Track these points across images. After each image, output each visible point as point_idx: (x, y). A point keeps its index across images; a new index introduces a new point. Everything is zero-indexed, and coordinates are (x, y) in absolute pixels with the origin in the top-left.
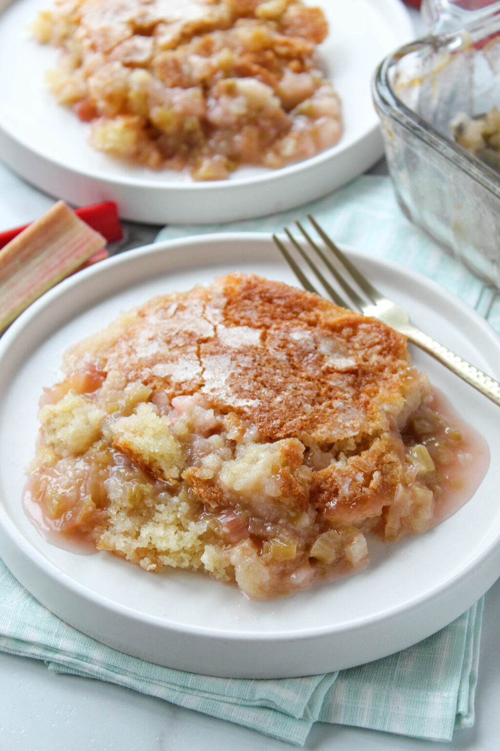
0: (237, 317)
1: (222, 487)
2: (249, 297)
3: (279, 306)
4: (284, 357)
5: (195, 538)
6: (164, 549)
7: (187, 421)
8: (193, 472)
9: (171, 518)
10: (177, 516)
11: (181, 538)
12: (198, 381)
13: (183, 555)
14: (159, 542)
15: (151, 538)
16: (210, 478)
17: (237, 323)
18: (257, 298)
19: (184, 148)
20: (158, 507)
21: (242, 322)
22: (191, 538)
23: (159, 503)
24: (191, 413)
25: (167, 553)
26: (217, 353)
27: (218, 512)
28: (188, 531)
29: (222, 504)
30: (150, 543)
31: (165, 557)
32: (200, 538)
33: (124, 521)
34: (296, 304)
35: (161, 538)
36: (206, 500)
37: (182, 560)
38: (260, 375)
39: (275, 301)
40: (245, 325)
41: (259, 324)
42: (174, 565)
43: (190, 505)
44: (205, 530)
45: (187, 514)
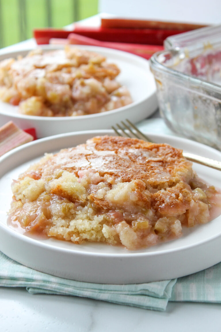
0: (102, 148)
1: (108, 201)
2: (106, 142)
3: (121, 144)
4: (128, 158)
5: (98, 223)
6: (83, 230)
7: (87, 179)
8: (93, 195)
9: (85, 216)
10: (87, 215)
11: (90, 224)
12: (89, 166)
13: (92, 232)
14: (80, 226)
15: (76, 226)
16: (102, 198)
17: (103, 150)
18: (110, 142)
19: (63, 109)
20: (77, 213)
21: (105, 149)
22: (96, 223)
23: (78, 211)
24: (88, 175)
25: (84, 232)
26: (95, 158)
27: (108, 211)
28: (94, 220)
29: (109, 208)
30: (76, 228)
31: (83, 234)
32: (100, 223)
33: (61, 221)
34: (129, 142)
35: (81, 225)
36: (101, 206)
37: (92, 235)
38: (118, 163)
39: (118, 142)
40: (106, 150)
41: (113, 149)
42: (88, 237)
43: (93, 210)
44: (102, 219)
45: (92, 214)
